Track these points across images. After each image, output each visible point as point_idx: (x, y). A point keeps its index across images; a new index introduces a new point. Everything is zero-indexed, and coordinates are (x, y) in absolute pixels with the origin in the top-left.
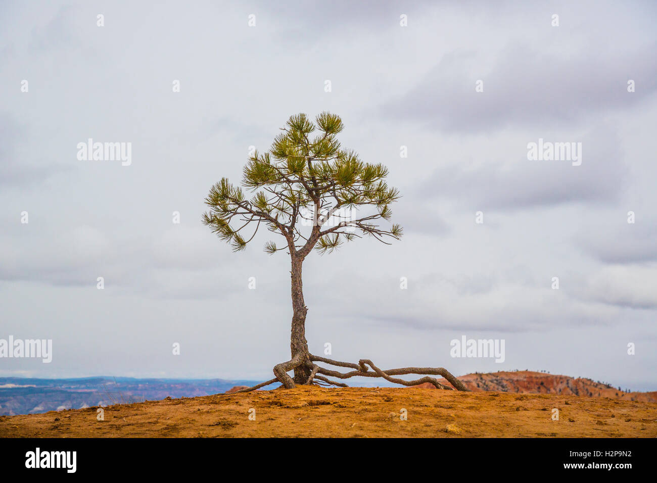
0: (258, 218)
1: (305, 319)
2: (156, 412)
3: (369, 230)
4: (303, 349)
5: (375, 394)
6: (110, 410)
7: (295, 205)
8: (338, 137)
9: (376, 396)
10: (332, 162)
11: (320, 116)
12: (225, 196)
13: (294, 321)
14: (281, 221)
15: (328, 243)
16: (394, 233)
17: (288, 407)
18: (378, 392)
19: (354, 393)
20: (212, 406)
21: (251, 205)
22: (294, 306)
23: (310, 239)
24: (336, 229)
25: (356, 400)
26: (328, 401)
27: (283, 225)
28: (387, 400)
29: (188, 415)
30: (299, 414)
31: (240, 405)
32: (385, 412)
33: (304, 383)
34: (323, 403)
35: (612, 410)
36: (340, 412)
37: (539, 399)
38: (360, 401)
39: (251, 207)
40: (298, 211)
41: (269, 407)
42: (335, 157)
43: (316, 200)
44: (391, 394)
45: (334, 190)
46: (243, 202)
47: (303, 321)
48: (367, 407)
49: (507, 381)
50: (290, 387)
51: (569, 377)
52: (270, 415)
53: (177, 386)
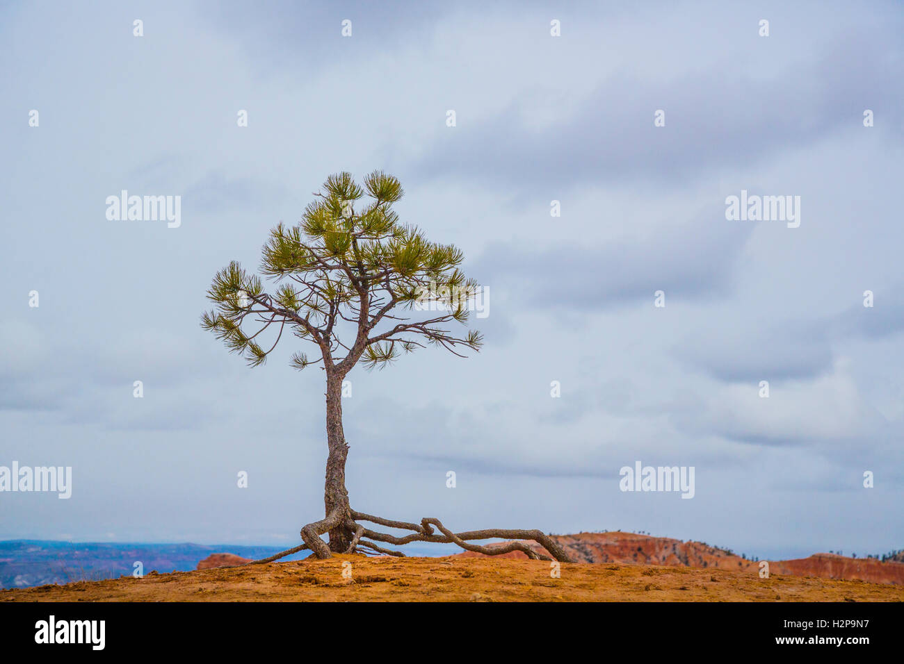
0: (282, 318)
1: (345, 461)
2: (138, 593)
3: (436, 337)
4: (343, 503)
5: (447, 566)
6: (72, 589)
7: (332, 300)
8: (395, 207)
9: (449, 569)
10: (385, 241)
11: (370, 176)
12: (234, 286)
13: (329, 464)
14: (313, 322)
15: (378, 354)
16: (470, 342)
17: (327, 586)
18: (451, 564)
19: (418, 566)
20: (218, 584)
21: (271, 301)
22: (330, 443)
23: (353, 348)
24: (391, 335)
25: (422, 575)
26: (383, 577)
27: (316, 329)
28: (466, 575)
29: (186, 596)
30: (344, 596)
31: (259, 583)
32: (464, 592)
33: (343, 551)
34: (377, 580)
35: (776, 590)
36: (402, 593)
37: (674, 574)
38: (427, 576)
39: (271, 303)
40: (337, 309)
41: (300, 585)
42: (390, 234)
43: (363, 293)
44: (470, 567)
45: (387, 281)
46: (261, 296)
47: (342, 463)
48: (439, 585)
49: (592, 545)
50: (324, 557)
51: (677, 541)
52: (303, 596)
53: (129, 553)
